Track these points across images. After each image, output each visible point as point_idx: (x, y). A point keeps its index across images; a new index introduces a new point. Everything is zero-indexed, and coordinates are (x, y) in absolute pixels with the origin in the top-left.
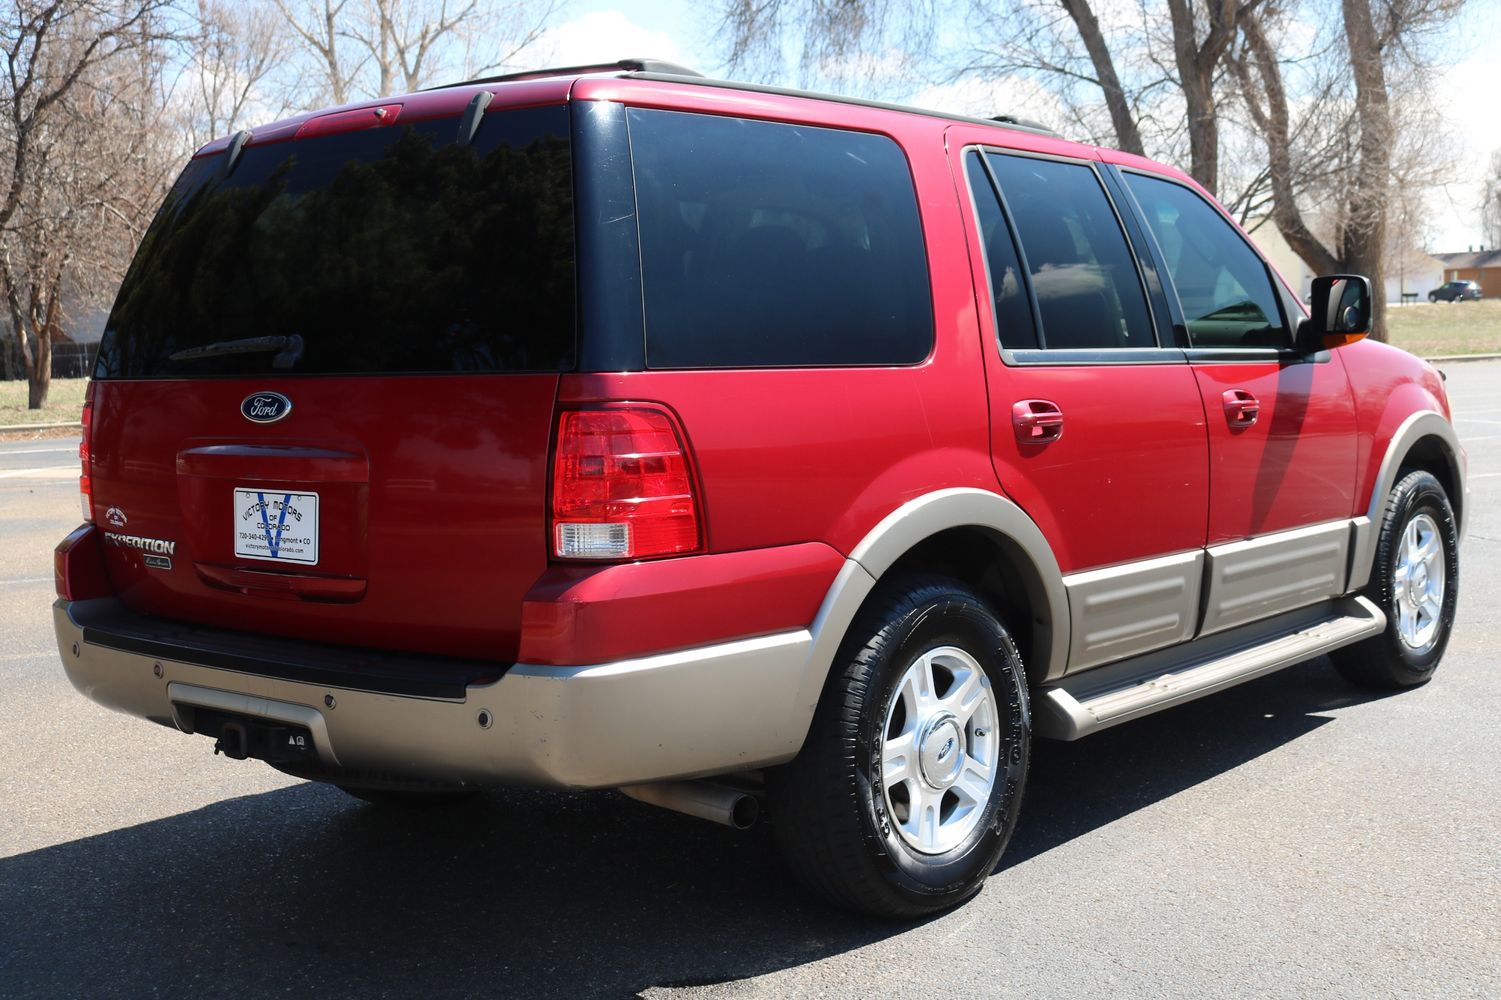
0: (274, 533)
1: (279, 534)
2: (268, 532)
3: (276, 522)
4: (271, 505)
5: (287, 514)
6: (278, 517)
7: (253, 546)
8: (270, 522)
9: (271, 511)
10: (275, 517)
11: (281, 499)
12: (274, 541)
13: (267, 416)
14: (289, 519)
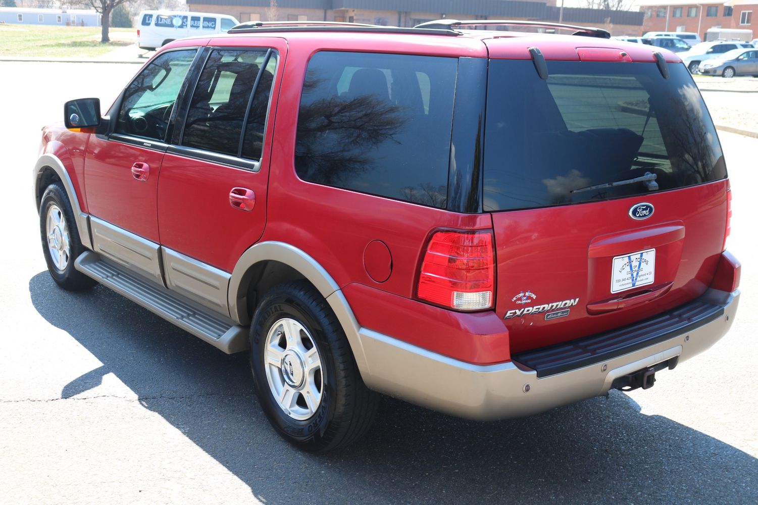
0: (635, 275)
1: (638, 274)
2: (632, 275)
3: (637, 269)
4: (635, 260)
5: (642, 263)
6: (638, 266)
7: (623, 285)
8: (633, 269)
9: (634, 264)
10: (636, 266)
11: (639, 256)
12: (634, 279)
13: (645, 215)
14: (643, 265)
